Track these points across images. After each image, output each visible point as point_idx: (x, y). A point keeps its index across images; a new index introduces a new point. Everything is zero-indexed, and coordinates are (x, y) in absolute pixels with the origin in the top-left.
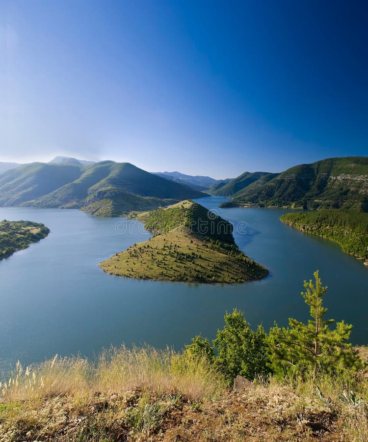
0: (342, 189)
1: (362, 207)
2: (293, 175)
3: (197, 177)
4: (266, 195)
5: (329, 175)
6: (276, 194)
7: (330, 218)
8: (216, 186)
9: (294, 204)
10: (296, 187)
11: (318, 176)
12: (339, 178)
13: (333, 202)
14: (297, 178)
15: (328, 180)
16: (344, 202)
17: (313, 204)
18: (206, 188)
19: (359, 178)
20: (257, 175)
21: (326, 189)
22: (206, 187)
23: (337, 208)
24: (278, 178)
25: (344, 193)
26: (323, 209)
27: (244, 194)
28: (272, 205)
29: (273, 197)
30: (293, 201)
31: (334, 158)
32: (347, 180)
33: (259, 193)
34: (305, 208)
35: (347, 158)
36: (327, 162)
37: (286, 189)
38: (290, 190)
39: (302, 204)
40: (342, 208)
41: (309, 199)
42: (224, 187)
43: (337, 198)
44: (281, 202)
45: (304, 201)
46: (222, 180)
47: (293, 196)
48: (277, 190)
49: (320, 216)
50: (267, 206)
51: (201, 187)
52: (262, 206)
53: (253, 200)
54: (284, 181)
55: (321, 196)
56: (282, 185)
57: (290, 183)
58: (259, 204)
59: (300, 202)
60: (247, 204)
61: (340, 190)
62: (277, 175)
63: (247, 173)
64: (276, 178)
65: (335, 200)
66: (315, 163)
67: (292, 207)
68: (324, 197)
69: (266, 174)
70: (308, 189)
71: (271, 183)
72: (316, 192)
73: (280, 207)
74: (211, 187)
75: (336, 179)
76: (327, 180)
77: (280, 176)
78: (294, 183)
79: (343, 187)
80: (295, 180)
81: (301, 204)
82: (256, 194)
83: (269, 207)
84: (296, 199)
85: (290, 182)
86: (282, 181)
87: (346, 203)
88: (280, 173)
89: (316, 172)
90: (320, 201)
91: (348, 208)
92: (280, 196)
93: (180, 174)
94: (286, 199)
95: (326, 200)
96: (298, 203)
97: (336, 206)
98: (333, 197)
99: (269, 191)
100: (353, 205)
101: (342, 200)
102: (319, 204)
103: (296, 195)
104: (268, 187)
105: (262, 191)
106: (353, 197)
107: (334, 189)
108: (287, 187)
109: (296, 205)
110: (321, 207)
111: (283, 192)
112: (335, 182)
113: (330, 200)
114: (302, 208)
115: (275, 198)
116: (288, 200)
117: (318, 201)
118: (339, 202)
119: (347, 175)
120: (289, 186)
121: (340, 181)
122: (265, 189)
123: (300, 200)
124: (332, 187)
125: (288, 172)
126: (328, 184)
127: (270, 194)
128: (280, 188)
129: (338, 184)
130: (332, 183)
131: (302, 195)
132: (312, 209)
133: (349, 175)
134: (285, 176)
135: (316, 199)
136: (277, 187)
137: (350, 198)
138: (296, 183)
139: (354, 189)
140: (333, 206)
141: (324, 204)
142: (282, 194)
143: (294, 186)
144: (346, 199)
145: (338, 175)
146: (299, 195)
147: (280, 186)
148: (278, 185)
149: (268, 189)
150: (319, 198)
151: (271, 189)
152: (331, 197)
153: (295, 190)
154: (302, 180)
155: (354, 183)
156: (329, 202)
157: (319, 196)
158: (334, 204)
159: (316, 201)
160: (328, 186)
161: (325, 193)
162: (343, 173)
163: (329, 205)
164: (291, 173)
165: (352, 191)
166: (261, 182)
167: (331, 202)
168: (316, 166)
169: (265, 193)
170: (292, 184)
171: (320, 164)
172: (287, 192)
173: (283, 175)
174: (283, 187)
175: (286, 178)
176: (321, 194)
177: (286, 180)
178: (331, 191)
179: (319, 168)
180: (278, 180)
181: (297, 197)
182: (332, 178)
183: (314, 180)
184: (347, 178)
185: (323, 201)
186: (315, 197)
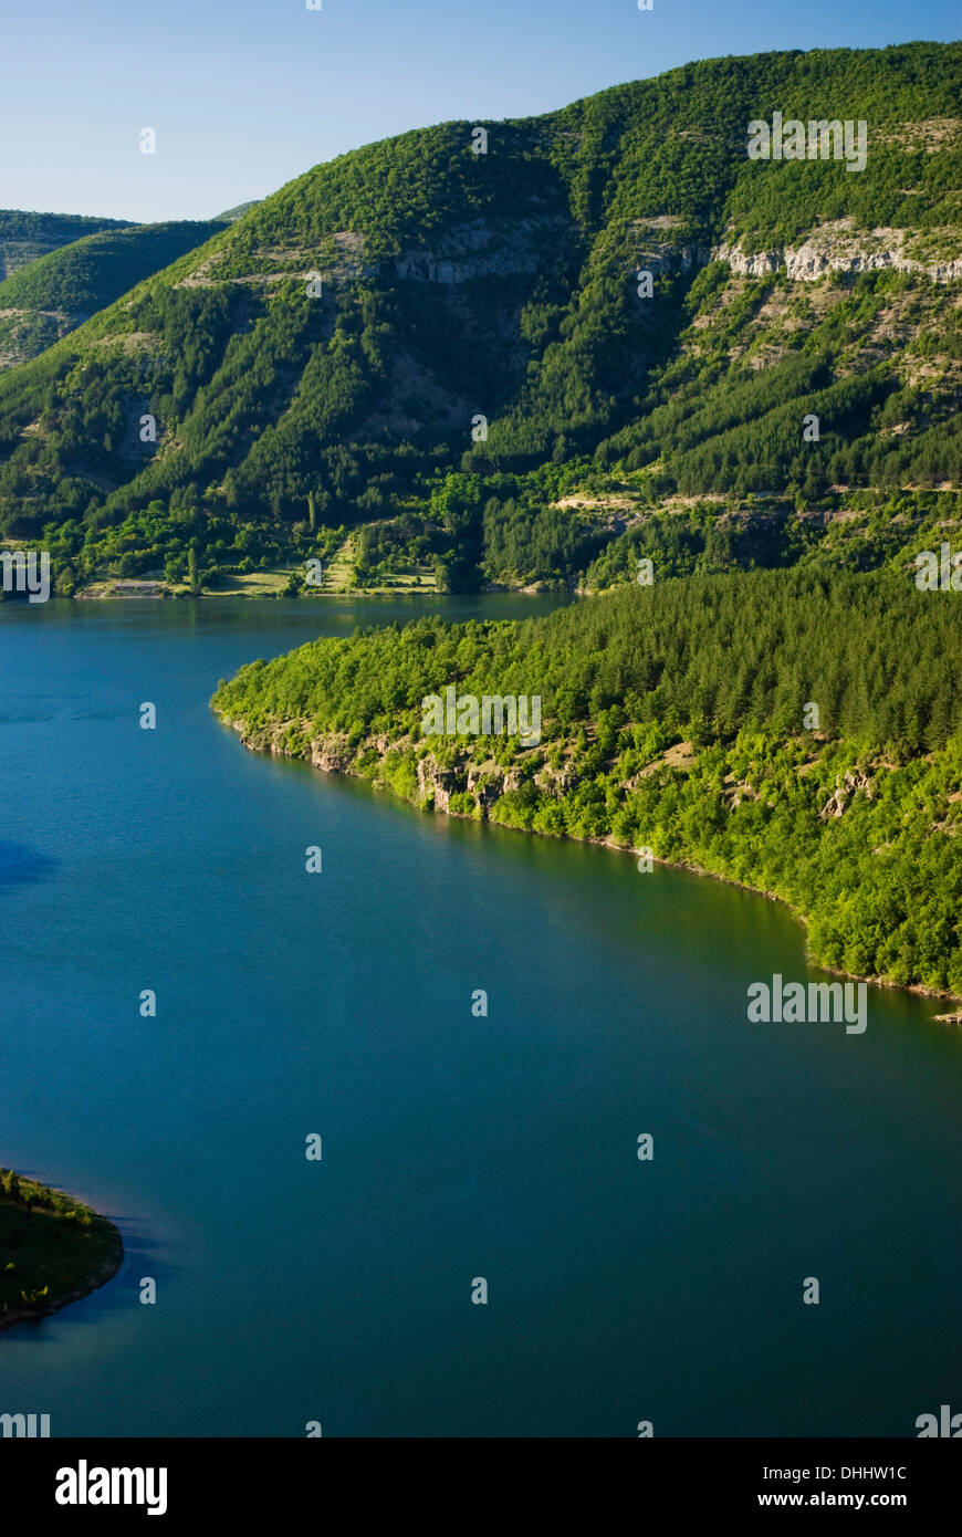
0: (822, 377)
2: (350, 239)
4: (71, 459)
5: (704, 238)
7: (705, 666)
9: (352, 550)
11: (603, 242)
12: (800, 261)
13: (730, 509)
14: (383, 273)
15: (698, 286)
16: (837, 504)
17: (546, 538)
21: (673, 385)
23: (770, 562)
24: (196, 274)
25: (844, 416)
26: (645, 576)
28: (138, 569)
29: (139, 485)
30: (342, 515)
31: (764, 58)
32: (872, 281)
34: (468, 585)
35: (896, 59)
36: (699, 100)
37: (269, 401)
39: (437, 544)
40: (811, 564)
41: (509, 492)
43: (770, 466)
44: (228, 533)
45: (456, 506)
47: (342, 457)
48: (186, 405)
49: (613, 654)
50: (81, 583)
54: (259, 309)
55: (613, 455)
56: (239, 349)
57: (315, 331)
59: (418, 526)
61: (803, 391)
62: (182, 238)
64: (167, 277)
65: (758, 486)
66: (578, 109)
67: (342, 576)
68: (647, 459)
71: (116, 337)
72: (577, 406)
73: (215, 582)
75: (778, 279)
76: (683, 285)
77: (211, 254)
78: (354, 326)
79: (830, 357)
80: (365, 298)
81: (424, 549)
83: (102, 591)
84: (373, 495)
86: (237, 308)
87: (847, 517)
88: (217, 227)
89: (578, 195)
90: (616, 501)
91: (869, 557)
92: (211, 471)
95: (666, 486)
96: (398, 538)
97: (766, 546)
98: (733, 461)
99: (102, 419)
100: (912, 530)
101: (823, 485)
102: (598, 531)
103: (372, 450)
104: (87, 378)
105: (26, 420)
106: (926, 457)
107: (749, 375)
108: (290, 368)
109: (373, 559)
110: (623, 566)
111: (243, 421)
112: (766, 310)
113: (706, 490)
114: (432, 581)
115: (163, 494)
116: (294, 511)
117: (590, 503)
118: (790, 507)
119: (878, 232)
120: (306, 359)
121: (817, 297)
122: (58, 402)
123: (414, 501)
124: (733, 353)
125: (299, 211)
126: (700, 323)
127: (107, 443)
128: (218, 377)
129: (790, 326)
130: (732, 321)
131: (440, 450)
132: (530, 590)
133: (900, 233)
134: (260, 254)
135: (576, 480)
136: (179, 367)
137: (894, 458)
138: (385, 327)
139: (937, 374)
140: (735, 553)
141: (650, 535)
142: (235, 451)
143: (355, 353)
144: (859, 474)
145: (797, 237)
146: (402, 450)
147: (213, 364)
148: (190, 351)
149: (84, 398)
150: (607, 469)
151: (118, 397)
152: (717, 460)
153: (372, 395)
154: (440, 289)
155: (941, 308)
156: (702, 512)
157: (602, 447)
158: (739, 528)
159: (573, 502)
160: (698, 351)
161: (660, 417)
162: (841, 215)
163: (694, 543)
164: (332, 223)
165: (922, 397)
166: (13, 321)
167: (720, 511)
168: (587, 140)
169: (52, 442)
170: (339, 340)
171: (623, 117)
172: (281, 426)
173: (247, 239)
174: (245, 368)
175: (273, 279)
176: (626, 432)
177: (282, 294)
178: (722, 399)
179: (615, 161)
180: (196, 303)
181: (384, 477)
182: (740, 266)
183: (563, 292)
184: (880, 263)
185: (642, 499)
186: (566, 458)
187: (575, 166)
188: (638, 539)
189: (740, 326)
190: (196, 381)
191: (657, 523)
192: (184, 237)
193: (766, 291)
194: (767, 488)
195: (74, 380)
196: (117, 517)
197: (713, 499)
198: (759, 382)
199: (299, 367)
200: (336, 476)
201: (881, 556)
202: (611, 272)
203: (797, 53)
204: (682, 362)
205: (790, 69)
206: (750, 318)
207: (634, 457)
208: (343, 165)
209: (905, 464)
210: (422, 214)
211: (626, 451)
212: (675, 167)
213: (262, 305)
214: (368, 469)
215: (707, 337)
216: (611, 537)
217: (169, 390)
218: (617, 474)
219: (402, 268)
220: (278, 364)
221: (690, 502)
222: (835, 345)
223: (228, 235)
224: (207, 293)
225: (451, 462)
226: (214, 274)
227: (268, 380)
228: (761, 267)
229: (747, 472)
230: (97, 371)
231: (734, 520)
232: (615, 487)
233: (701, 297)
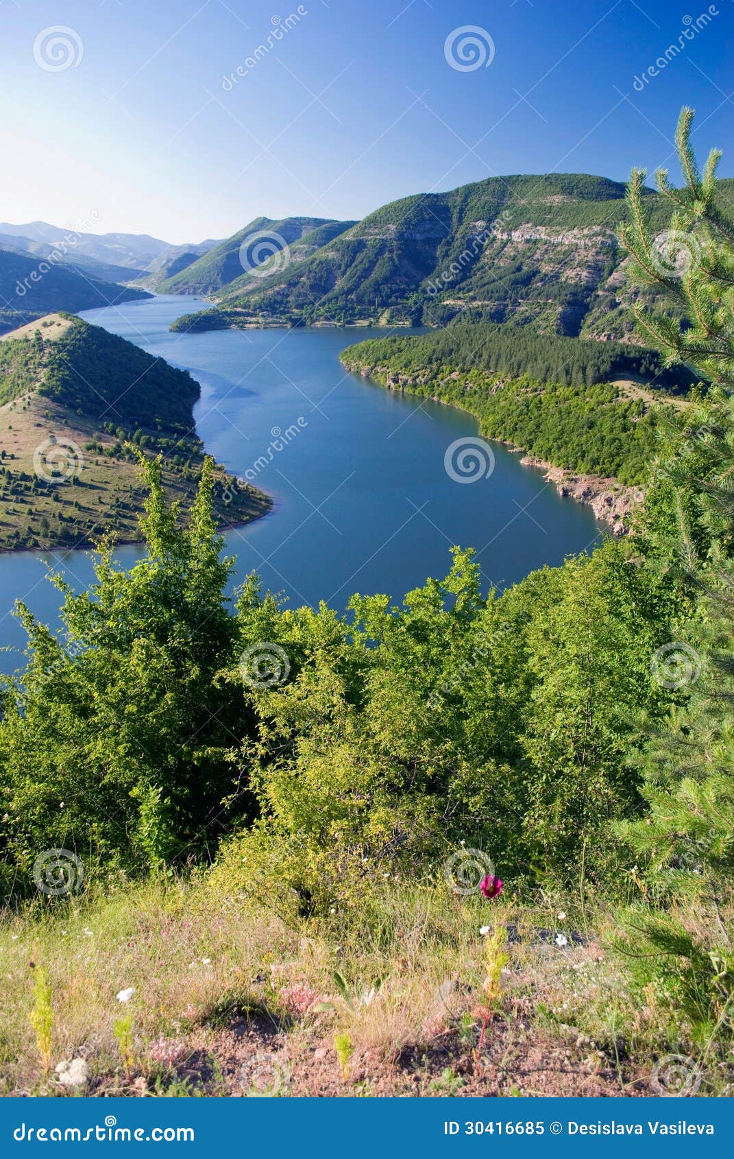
0: (519, 269)
1: (563, 318)
2: (391, 226)
3: (112, 238)
4: (313, 288)
6: (340, 284)
8: (170, 264)
9: (386, 315)
10: (396, 261)
11: (462, 229)
12: (516, 235)
13: (490, 305)
14: (401, 236)
16: (520, 305)
17: (440, 312)
18: (139, 272)
19: (568, 238)
20: (291, 229)
21: (479, 270)
22: (139, 268)
23: (500, 321)
24: (349, 236)
25: (524, 280)
26: (464, 322)
27: (250, 287)
28: (327, 319)
29: (330, 294)
30: (385, 304)
31: (510, 177)
32: (535, 242)
33: (292, 284)
34: (417, 324)
35: (547, 178)
36: (491, 188)
37: (367, 272)
38: (378, 272)
39: (410, 313)
40: (510, 324)
41: (431, 299)
42: (193, 267)
43: (502, 294)
44: (353, 309)
45: (416, 303)
46: (190, 246)
47: (385, 289)
48: (344, 273)
50: (313, 322)
51: (124, 269)
52: (298, 323)
53: (274, 307)
54: (365, 246)
55: (460, 290)
56: (360, 257)
57: (380, 252)
58: (290, 319)
59: (405, 308)
60: (254, 319)
61: (514, 273)
63: (263, 223)
64: (341, 237)
65: (499, 299)
66: (457, 191)
67: (383, 322)
68: (469, 291)
69: (319, 222)
70: (428, 268)
71: (328, 254)
73: (349, 322)
74: (157, 266)
75: (509, 240)
77: (354, 230)
78: (391, 251)
79: (522, 263)
80: (395, 243)
81: (406, 315)
82: (283, 286)
83: (318, 324)
84: (393, 299)
85: (383, 247)
86: (359, 246)
87: (522, 308)
88: (357, 222)
89: (455, 216)
90: (460, 302)
91: (527, 320)
92: (350, 291)
93: (54, 230)
94: (366, 299)
95: (473, 299)
96: (399, 311)
97: (498, 317)
98: (492, 292)
99: (321, 277)
100: (540, 313)
101: (516, 301)
102: (454, 311)
103: (394, 287)
104: (318, 265)
105: (302, 277)
106: (545, 293)
107: (499, 268)
108: (373, 264)
109: (392, 317)
110: (460, 321)
111: (360, 278)
112: (506, 249)
113: (484, 300)
114: (408, 324)
115: (337, 298)
116: (372, 303)
117: (452, 303)
118: (507, 305)
119: (538, 228)
120: (378, 260)
121: (520, 246)
122: (310, 271)
123: (405, 301)
124: (496, 261)
125: (378, 218)
126: (487, 253)
127: (323, 283)
128: (353, 265)
129: (512, 254)
130: (496, 252)
131: (413, 287)
132: (435, 327)
133: (544, 228)
134: (366, 230)
135: (449, 296)
136: (343, 263)
137: (536, 292)
138: (400, 252)
139: (551, 269)
140: (491, 318)
141: (468, 312)
142: (357, 286)
143: (391, 259)
144: (526, 296)
145: (516, 229)
146: (402, 287)
147: (352, 262)
148: (346, 257)
149: (317, 270)
150: (458, 293)
151: (327, 270)
152: (488, 291)
153: (395, 272)
154: (416, 241)
155: (553, 250)
156: (483, 306)
157: (457, 287)
158: (493, 311)
159: (448, 302)
160: (486, 260)
161: (474, 279)
162: (528, 223)
163: (480, 315)
164: (387, 222)
165: (546, 275)
166: (304, 248)
167: (488, 306)
168: (459, 199)
169: (308, 282)
170: (387, 255)
171: (470, 193)
172: (370, 279)
173: (363, 226)
174: (361, 262)
175: (370, 237)
176: (464, 283)
177: (372, 242)
178: (492, 274)
179: (466, 205)
180: (349, 244)
181: (398, 294)
182: (499, 237)
183: (449, 243)
184: (538, 237)
185: (467, 302)
186: (447, 290)
187: (455, 207)
188: (465, 313)
189: (498, 254)
190: (348, 266)
191: (470, 309)
192: (349, 225)
193: (506, 244)
194: (501, 300)
195: (314, 265)
196: (323, 304)
197: (486, 302)
198: (502, 270)
199: (376, 263)
200: (384, 294)
201: (531, 320)
202: (463, 237)
203: (519, 175)
204: (481, 263)
205: (517, 180)
206: (501, 252)
207: (466, 289)
208: (391, 205)
209: (539, 294)
210: (411, 220)
211: (464, 288)
212: (483, 208)
213: (366, 245)
214: (392, 292)
215: (489, 256)
216: (457, 312)
217: (340, 268)
218: (461, 295)
219: (406, 235)
220: (370, 262)
221: (480, 303)
222: (523, 260)
223: (359, 225)
224: (351, 241)
225: (416, 290)
226: (354, 236)
227: (367, 266)
228: (505, 237)
229: (496, 295)
230: (321, 263)
231: (491, 309)
232: (460, 298)
233: (488, 245)
